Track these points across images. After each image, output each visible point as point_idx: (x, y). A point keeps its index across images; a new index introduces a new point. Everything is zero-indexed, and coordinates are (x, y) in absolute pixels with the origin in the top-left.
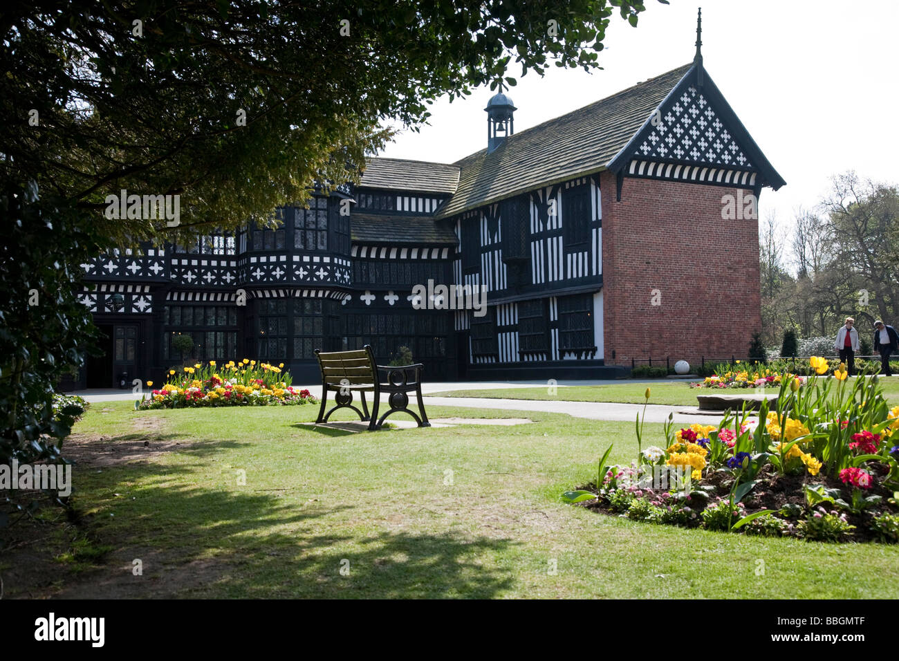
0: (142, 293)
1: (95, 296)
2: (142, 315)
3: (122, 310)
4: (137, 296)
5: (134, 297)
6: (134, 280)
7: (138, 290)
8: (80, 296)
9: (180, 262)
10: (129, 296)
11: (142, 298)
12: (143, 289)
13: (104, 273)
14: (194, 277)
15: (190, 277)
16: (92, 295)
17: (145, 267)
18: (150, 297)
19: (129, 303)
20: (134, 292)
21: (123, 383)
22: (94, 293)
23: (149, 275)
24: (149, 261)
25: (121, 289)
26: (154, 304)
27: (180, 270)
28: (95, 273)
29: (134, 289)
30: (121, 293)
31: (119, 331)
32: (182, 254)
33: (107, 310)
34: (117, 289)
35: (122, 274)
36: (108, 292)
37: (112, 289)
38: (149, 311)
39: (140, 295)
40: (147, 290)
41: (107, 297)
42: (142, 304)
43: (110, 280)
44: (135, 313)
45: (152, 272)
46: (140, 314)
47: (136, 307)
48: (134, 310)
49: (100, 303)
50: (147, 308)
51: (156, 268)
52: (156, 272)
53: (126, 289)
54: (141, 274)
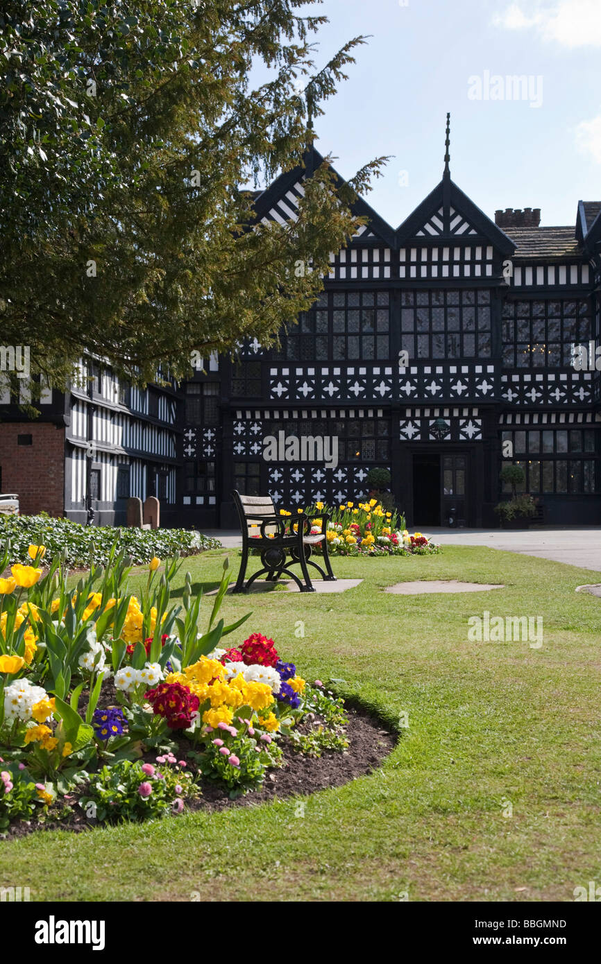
0: (470, 417)
1: (418, 423)
2: (471, 442)
3: (448, 437)
4: (464, 421)
5: (462, 422)
6: (460, 402)
7: (466, 413)
8: (402, 422)
9: (521, 378)
10: (455, 421)
11: (470, 423)
12: (470, 412)
13: (426, 396)
14: (539, 395)
15: (534, 395)
16: (416, 422)
17: (472, 387)
18: (479, 422)
19: (456, 429)
20: (461, 416)
21: (451, 521)
22: (417, 419)
23: (477, 395)
24: (477, 379)
25: (446, 413)
26: (484, 430)
27: (522, 388)
28: (416, 396)
29: (461, 413)
30: (447, 418)
31: (447, 461)
32: (525, 368)
33: (432, 437)
34: (441, 413)
35: (446, 396)
36: (432, 417)
37: (437, 414)
38: (479, 437)
39: (467, 419)
40: (475, 413)
41: (432, 422)
42: (470, 430)
43: (433, 403)
44: (463, 440)
45: (480, 392)
46: (468, 441)
47: (465, 434)
48: (462, 437)
49: (424, 430)
50: (476, 434)
51: (485, 387)
52: (485, 392)
53: (451, 413)
54: (467, 395)
